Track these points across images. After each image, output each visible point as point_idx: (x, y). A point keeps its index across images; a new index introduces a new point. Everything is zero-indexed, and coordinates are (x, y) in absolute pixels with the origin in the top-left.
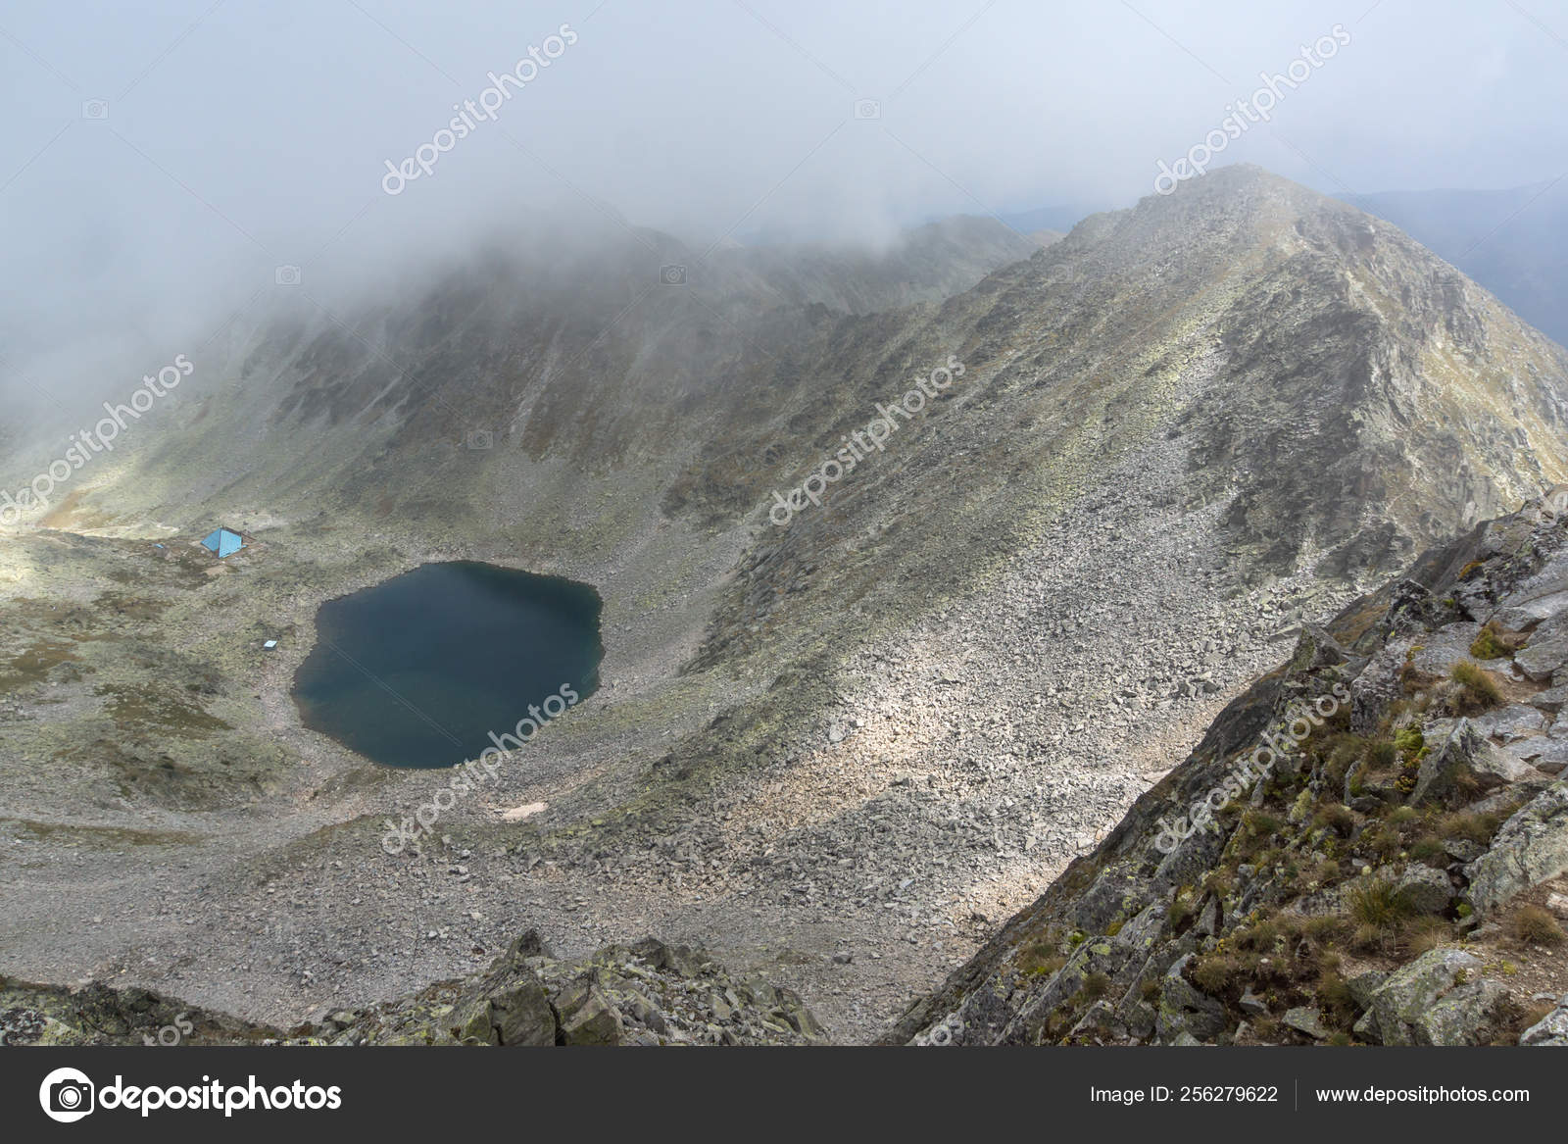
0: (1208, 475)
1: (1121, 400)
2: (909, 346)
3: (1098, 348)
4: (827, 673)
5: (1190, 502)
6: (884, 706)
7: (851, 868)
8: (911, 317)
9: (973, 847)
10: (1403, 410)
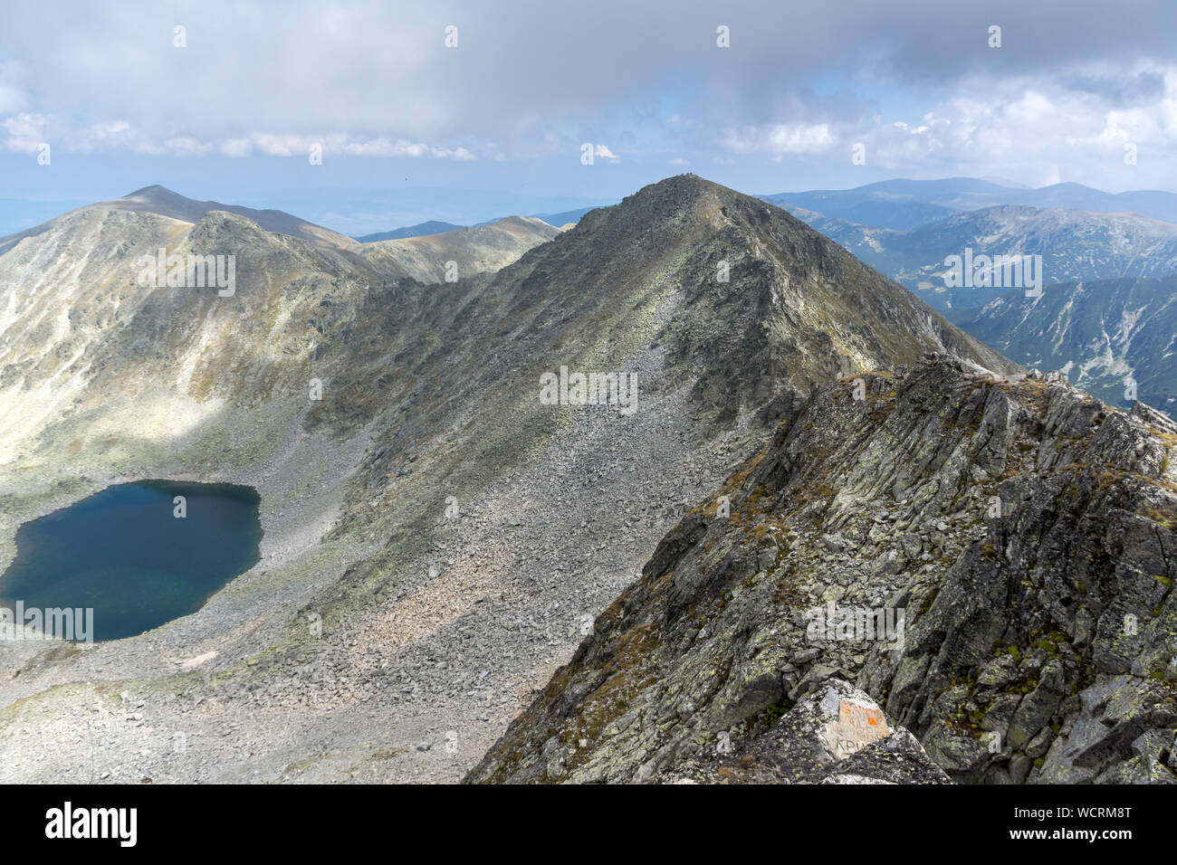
0: (678, 369)
1: (619, 327)
2: (476, 301)
3: (602, 294)
4: (426, 530)
5: (668, 388)
6: (468, 548)
7: (446, 668)
8: (477, 282)
9: (531, 640)
10: (794, 319)
